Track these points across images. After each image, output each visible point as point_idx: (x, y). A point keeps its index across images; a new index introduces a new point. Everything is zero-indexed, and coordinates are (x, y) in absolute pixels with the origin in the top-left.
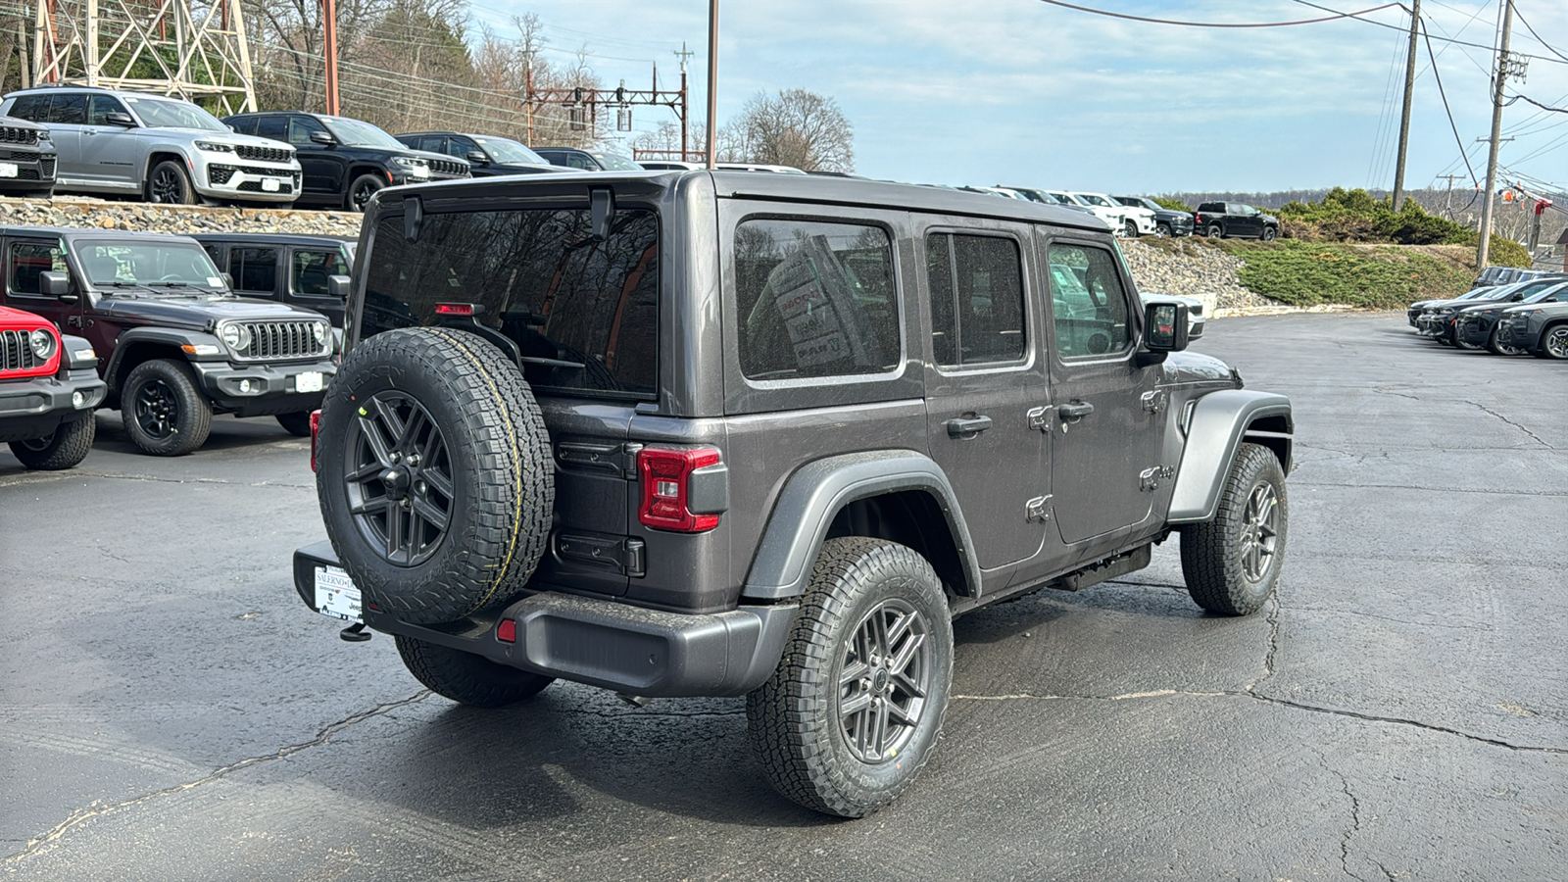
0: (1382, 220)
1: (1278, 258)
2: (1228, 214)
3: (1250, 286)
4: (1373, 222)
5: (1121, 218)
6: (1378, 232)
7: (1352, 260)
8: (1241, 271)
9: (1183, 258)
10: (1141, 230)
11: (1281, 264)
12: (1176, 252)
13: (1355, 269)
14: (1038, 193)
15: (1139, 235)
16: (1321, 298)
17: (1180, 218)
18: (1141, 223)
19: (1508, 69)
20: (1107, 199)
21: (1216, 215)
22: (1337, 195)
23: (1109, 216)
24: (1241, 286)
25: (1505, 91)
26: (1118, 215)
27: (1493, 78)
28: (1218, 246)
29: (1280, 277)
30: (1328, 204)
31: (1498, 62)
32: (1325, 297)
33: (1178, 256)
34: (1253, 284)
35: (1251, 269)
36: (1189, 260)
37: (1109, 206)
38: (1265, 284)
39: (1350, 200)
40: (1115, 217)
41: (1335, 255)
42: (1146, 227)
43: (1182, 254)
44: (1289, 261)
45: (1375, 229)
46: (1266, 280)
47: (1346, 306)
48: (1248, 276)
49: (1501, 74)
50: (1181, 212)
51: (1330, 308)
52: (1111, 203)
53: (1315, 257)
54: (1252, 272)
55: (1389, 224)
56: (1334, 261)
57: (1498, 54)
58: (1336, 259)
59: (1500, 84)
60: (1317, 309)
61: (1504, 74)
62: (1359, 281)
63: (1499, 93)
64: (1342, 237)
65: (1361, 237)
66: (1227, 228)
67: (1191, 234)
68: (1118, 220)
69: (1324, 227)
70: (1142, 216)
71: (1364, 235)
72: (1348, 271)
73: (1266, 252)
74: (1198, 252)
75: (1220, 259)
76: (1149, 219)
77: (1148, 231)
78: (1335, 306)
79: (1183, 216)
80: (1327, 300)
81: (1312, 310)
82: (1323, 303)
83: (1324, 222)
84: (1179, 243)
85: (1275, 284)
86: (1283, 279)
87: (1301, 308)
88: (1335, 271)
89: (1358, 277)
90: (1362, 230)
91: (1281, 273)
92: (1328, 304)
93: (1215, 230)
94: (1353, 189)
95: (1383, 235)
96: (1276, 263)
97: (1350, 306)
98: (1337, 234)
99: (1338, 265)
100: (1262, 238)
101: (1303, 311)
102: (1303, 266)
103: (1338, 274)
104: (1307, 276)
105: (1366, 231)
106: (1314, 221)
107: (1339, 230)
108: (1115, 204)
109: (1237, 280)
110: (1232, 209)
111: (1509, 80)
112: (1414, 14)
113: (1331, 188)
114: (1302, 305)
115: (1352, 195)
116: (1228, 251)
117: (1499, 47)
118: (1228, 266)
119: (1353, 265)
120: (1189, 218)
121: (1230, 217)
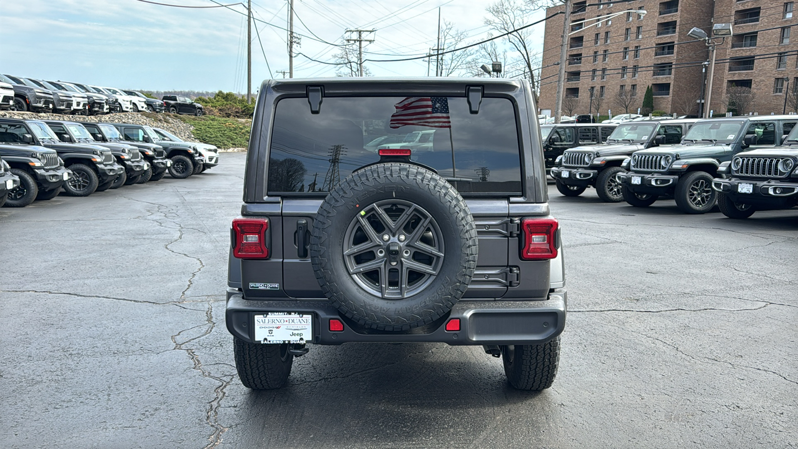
0: (245, 108)
1: (209, 125)
2: (178, 102)
3: (200, 139)
4: (241, 109)
5: (131, 101)
6: (244, 114)
7: (241, 127)
8: (193, 131)
9: (164, 124)
10: (140, 109)
11: (211, 128)
12: (160, 120)
13: (243, 131)
14: (85, 86)
15: (139, 111)
16: (231, 145)
17: (157, 103)
18: (140, 105)
19: (294, 40)
20: (119, 91)
21: (172, 102)
22: (221, 95)
23: (124, 101)
24: (195, 139)
25: (293, 50)
26: (129, 100)
27: (288, 44)
28: (179, 118)
29: (212, 134)
30: (217, 99)
31: (289, 36)
32: (233, 144)
33: (162, 123)
34: (201, 138)
35: (198, 130)
36: (168, 125)
37: (121, 95)
38: (207, 138)
39: (228, 97)
40: (127, 101)
41: (233, 124)
42: (143, 107)
43: (163, 122)
44: (214, 127)
45: (243, 112)
46: (206, 136)
47: (242, 149)
48: (198, 133)
49: (291, 42)
50: (158, 100)
51: (236, 150)
52: (122, 94)
53: (224, 125)
54: (199, 132)
55: (249, 110)
56: (233, 127)
57: (289, 33)
58: (234, 126)
59: (291, 47)
60: (230, 150)
61: (292, 42)
62: (246, 137)
63: (291, 51)
64: (228, 116)
65: (237, 115)
66: (179, 109)
67: (163, 112)
68: (129, 103)
69: (220, 110)
70: (140, 101)
71: (238, 114)
72: (240, 132)
73: (201, 120)
74: (170, 121)
75: (182, 125)
76: (143, 103)
77: (144, 109)
78: (238, 149)
79: (159, 102)
80: (234, 146)
81: (229, 151)
82: (233, 147)
83: (220, 107)
84: (160, 116)
85: (211, 138)
86: (214, 135)
87: (224, 150)
88: (235, 132)
89: (245, 135)
90: (237, 112)
91: (213, 133)
92: (235, 148)
93: (173, 110)
94: (228, 92)
95: (246, 115)
96: (208, 127)
97: (244, 149)
98: (226, 114)
99: (235, 129)
100: (196, 115)
101: (225, 151)
102: (222, 129)
103: (236, 133)
104: (223, 134)
105: (239, 113)
106: (216, 107)
107: (227, 112)
108: (122, 93)
109: (193, 136)
110: (180, 99)
111: (294, 45)
112: (249, 9)
113: (217, 92)
114: (225, 149)
115: (228, 95)
116: (184, 121)
117: (289, 30)
118: (187, 129)
119: (241, 129)
120: (162, 103)
121: (180, 103)
